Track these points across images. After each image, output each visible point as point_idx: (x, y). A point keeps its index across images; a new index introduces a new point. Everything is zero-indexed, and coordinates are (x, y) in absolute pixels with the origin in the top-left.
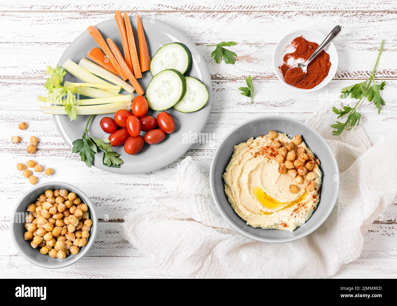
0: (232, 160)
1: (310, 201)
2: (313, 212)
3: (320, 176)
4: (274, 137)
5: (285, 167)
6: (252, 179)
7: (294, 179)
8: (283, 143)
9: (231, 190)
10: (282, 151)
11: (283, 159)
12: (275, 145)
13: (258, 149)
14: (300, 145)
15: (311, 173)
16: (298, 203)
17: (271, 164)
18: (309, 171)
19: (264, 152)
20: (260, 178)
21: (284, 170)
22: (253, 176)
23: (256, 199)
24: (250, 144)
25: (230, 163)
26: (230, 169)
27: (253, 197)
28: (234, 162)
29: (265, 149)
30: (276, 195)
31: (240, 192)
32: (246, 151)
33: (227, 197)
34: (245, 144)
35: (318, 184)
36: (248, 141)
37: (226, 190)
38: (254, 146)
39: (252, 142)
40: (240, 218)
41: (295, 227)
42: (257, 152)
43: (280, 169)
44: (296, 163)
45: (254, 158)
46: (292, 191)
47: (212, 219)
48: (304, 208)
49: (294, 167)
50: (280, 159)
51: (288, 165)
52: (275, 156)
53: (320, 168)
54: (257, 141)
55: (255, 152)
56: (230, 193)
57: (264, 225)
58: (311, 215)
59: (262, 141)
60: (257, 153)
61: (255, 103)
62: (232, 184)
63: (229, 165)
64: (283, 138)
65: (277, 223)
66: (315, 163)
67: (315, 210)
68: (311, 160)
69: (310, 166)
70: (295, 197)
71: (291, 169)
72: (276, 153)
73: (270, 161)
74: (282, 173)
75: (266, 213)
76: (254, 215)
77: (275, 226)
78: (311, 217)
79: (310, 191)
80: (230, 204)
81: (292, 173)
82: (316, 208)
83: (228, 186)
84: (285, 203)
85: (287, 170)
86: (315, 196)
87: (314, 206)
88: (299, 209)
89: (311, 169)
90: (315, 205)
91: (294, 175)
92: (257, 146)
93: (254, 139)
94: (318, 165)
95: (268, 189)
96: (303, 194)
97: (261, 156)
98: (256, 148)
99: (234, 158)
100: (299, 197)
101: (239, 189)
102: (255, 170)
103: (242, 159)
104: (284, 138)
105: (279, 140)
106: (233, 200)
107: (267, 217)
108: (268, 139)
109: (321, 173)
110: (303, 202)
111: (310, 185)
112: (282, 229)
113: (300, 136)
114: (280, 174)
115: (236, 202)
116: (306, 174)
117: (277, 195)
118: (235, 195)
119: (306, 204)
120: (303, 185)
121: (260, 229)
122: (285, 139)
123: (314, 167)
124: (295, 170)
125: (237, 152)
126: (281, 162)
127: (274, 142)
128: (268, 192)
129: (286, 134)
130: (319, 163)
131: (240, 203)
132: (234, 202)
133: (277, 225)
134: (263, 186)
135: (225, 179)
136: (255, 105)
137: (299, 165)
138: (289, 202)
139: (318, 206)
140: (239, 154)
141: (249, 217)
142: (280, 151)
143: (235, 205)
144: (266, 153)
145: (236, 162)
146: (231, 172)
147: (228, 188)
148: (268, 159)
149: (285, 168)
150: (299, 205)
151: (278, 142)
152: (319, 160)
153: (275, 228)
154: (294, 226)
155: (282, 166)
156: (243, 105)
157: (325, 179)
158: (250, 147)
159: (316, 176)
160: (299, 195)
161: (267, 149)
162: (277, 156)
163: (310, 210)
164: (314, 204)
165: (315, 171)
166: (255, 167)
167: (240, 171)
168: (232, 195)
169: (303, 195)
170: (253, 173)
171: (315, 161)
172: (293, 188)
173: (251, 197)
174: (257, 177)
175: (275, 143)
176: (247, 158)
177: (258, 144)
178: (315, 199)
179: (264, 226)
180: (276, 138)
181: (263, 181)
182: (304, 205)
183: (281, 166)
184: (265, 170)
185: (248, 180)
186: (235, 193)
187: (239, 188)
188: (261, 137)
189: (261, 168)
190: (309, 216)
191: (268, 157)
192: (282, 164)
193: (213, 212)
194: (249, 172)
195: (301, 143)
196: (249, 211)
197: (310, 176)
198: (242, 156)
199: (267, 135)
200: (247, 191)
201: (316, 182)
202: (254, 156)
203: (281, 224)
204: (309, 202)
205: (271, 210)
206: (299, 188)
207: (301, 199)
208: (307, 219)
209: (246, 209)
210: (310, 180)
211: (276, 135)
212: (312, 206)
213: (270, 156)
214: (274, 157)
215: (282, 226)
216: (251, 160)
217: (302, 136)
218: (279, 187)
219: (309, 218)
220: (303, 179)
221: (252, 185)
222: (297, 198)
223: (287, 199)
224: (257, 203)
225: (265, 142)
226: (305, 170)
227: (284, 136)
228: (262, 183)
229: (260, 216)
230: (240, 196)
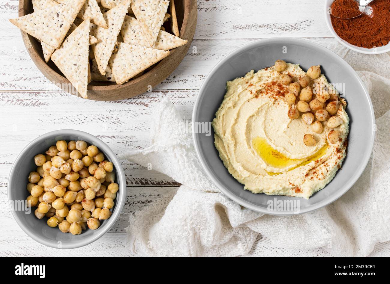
0: (224, 102)
1: (332, 156)
2: (337, 172)
3: (347, 121)
4: (283, 69)
5: (298, 109)
6: (252, 128)
7: (310, 127)
8: (295, 78)
9: (223, 143)
10: (293, 88)
11: (294, 98)
12: (284, 79)
13: (260, 86)
14: (319, 79)
15: (334, 117)
16: (316, 159)
17: (278, 106)
18: (330, 115)
19: (268, 90)
20: (263, 126)
21: (296, 114)
22: (253, 123)
23: (258, 154)
24: (248, 79)
25: (222, 106)
26: (221, 113)
27: (253, 152)
28: (226, 104)
29: (270, 86)
30: (285, 149)
31: (235, 145)
32: (243, 89)
33: (217, 152)
34: (242, 80)
35: (344, 133)
36: (246, 75)
37: (216, 142)
38: (255, 83)
39: (251, 76)
40: (236, 181)
41: (312, 192)
42: (258, 89)
43: (291, 112)
44: (313, 105)
45: (255, 99)
46: (308, 144)
47: (198, 179)
48: (325, 166)
49: (310, 110)
50: (290, 99)
51: (302, 106)
52: (283, 95)
53: (347, 110)
54: (259, 76)
55: (256, 90)
56: (222, 145)
57: (269, 189)
58: (334, 176)
59: (265, 75)
60: (259, 92)
61: (257, 26)
62: (224, 133)
63: (220, 109)
64: (294, 70)
65: (287, 187)
66: (339, 104)
67: (340, 168)
68: (334, 100)
69: (332, 107)
70: (311, 151)
71: (306, 113)
72: (285, 91)
73: (277, 103)
74: (293, 117)
75: (271, 173)
76: (255, 176)
77: (284, 191)
78: (334, 178)
79: (333, 143)
80: (222, 162)
81: (308, 118)
82: (341, 166)
83: (219, 137)
84: (298, 160)
85: (301, 114)
86: (340, 149)
87: (338, 164)
88: (316, 167)
89: (334, 112)
90: (340, 162)
91: (310, 120)
92: (259, 82)
93: (255, 72)
94: (343, 107)
95: (274, 141)
96: (322, 146)
97: (264, 95)
98: (258, 85)
99: (227, 99)
100: (317, 151)
101: (234, 141)
102: (255, 115)
103: (239, 100)
104: (296, 70)
105: (289, 73)
106: (225, 156)
107: (272, 179)
108: (274, 72)
109: (348, 118)
110: (323, 157)
111: (332, 134)
112: (293, 195)
113: (319, 67)
114: (290, 120)
115: (230, 159)
116: (327, 119)
117: (287, 148)
118: (228, 149)
119: (327, 160)
120: (323, 134)
121: (264, 196)
122: (298, 72)
123: (338, 109)
124: (311, 114)
125: (231, 91)
126: (292, 103)
127: (282, 75)
128: (274, 144)
129: (298, 64)
130: (345, 104)
131: (235, 160)
132: (227, 158)
133: (287, 190)
134: (267, 136)
135: (214, 128)
136: (258, 29)
137: (317, 106)
138: (303, 158)
139: (343, 163)
140: (234, 93)
141: (248, 179)
142: (291, 88)
143: (228, 163)
144: (271, 91)
145: (230, 104)
146: (223, 117)
147: (219, 139)
148: (273, 100)
149: (297, 111)
150: (317, 161)
151: (288, 76)
152: (346, 100)
153: (284, 194)
154: (309, 191)
155: (293, 108)
156: (241, 29)
157: (354, 126)
158: (249, 84)
159: (342, 122)
160: (317, 148)
161: (273, 86)
162: (286, 95)
163: (333, 169)
164: (339, 160)
165: (339, 114)
166: (256, 110)
167: (236, 117)
168: (225, 149)
169: (323, 148)
170: (254, 118)
171: (339, 100)
172: (308, 138)
173: (250, 152)
174: (258, 124)
175: (283, 77)
176: (246, 99)
177: (260, 79)
178: (340, 154)
179: (269, 192)
180: (284, 70)
181: (267, 130)
182: (324, 162)
183: (291, 108)
184: (270, 115)
185: (246, 129)
186: (228, 147)
187: (233, 139)
188: (264, 69)
189: (264, 112)
190: (332, 177)
191: (274, 96)
192: (293, 106)
193: (198, 170)
194: (247, 117)
195: (320, 76)
196: (248, 170)
197: (332, 123)
198: (239, 96)
199: (273, 67)
200: (245, 143)
201: (341, 131)
202: (255, 96)
203: (293, 189)
204: (331, 158)
205: (278, 169)
206: (317, 139)
207: (319, 153)
208: (328, 182)
209: (244, 168)
210: (333, 127)
211: (285, 66)
212: (336, 163)
213: (276, 95)
214: (282, 97)
215: (294, 191)
216: (250, 100)
217: (321, 67)
218: (289, 137)
219: (332, 181)
220: (323, 126)
221: (253, 135)
222: (315, 153)
223: (300, 154)
224: (258, 159)
225: (270, 76)
226: (326, 113)
227: (297, 68)
228: (265, 133)
229: (263, 178)
230: (235, 150)
